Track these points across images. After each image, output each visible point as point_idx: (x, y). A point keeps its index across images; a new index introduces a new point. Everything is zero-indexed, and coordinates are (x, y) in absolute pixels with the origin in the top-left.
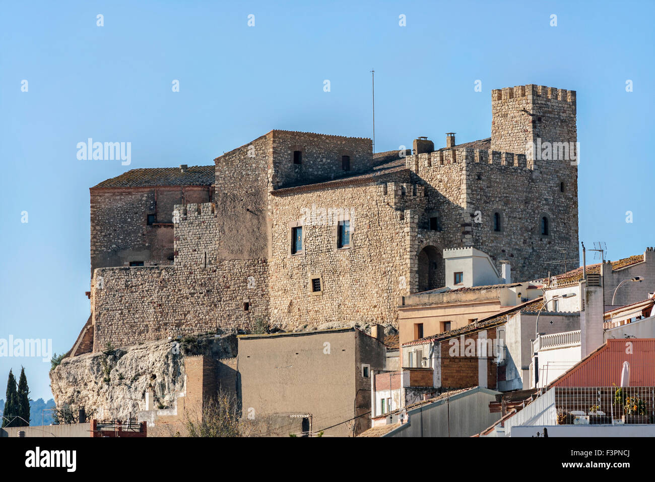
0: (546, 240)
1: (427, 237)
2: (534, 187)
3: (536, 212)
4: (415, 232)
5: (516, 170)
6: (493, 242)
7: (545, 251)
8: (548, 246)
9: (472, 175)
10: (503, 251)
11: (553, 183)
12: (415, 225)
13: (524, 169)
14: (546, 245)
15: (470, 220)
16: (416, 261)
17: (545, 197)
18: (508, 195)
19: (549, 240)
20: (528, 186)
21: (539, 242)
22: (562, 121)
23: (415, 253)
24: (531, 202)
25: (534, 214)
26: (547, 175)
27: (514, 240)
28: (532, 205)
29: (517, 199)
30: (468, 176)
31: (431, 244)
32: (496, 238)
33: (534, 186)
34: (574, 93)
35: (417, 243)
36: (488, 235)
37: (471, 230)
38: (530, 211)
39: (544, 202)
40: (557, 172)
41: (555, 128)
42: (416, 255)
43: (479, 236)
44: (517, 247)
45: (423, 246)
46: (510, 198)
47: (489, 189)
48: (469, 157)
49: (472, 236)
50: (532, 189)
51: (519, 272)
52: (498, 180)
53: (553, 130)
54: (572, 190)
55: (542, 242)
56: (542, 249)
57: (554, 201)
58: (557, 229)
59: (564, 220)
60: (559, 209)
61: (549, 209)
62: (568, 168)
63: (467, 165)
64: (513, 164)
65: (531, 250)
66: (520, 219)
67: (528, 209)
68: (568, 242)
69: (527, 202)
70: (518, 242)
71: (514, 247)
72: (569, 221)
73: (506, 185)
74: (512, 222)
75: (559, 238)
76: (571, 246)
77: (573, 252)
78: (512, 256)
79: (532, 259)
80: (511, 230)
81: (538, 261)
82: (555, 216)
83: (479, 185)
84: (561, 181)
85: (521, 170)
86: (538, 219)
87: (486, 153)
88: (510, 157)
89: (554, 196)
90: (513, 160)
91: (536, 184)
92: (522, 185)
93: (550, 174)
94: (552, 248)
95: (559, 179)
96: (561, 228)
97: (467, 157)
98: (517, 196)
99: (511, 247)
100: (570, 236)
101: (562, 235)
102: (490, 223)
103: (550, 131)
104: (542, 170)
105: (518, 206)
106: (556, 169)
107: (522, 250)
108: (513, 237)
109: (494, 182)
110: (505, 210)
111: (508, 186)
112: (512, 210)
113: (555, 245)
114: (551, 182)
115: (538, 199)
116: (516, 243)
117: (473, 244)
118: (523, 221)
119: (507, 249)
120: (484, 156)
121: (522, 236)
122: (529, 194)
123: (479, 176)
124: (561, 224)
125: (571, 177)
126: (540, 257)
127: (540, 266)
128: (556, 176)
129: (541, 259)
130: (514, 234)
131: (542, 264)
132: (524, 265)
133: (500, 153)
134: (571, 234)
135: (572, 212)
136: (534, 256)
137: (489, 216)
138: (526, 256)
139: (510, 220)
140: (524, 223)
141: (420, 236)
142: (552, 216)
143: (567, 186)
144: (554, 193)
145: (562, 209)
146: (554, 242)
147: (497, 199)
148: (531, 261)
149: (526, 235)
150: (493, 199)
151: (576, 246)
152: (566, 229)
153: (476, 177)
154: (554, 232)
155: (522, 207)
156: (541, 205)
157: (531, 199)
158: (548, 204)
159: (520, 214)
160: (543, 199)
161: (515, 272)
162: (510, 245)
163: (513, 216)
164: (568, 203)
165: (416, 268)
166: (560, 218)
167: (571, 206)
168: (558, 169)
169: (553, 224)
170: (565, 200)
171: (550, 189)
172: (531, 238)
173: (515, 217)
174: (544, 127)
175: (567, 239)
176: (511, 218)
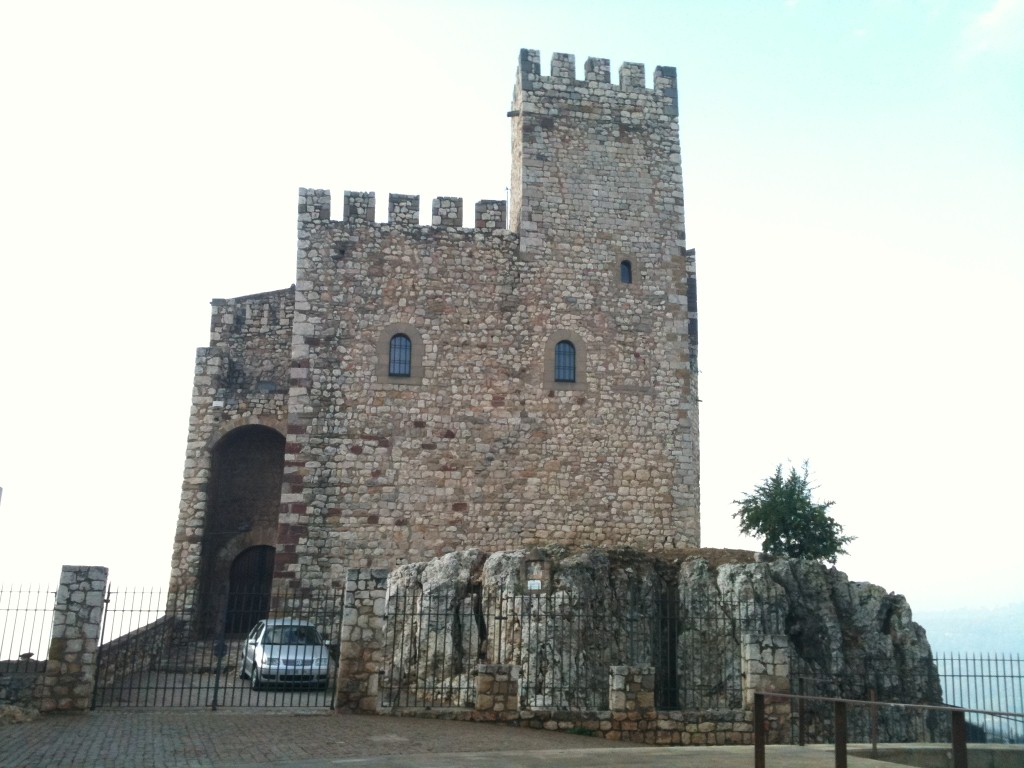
0: (569, 393)
1: (243, 405)
2: (526, 272)
3: (538, 329)
4: (206, 395)
5: (468, 236)
6: (383, 404)
7: (564, 421)
8: (575, 407)
9: (317, 249)
10: (420, 424)
11: (598, 260)
12: (207, 380)
13: (497, 232)
14: (568, 406)
15: (304, 354)
16: (204, 463)
17: (566, 294)
18: (440, 293)
19: (578, 394)
20: (511, 270)
21: (546, 401)
22: (624, 128)
23: (203, 444)
24: (521, 307)
25: (530, 336)
26: (572, 244)
27: (458, 397)
28: (524, 315)
29: (475, 302)
30: (307, 250)
31: (254, 421)
32: (394, 395)
33: (526, 269)
34: (667, 73)
35: (211, 422)
36: (366, 386)
37: (304, 376)
38: (518, 328)
39: (562, 305)
40: (610, 238)
41: (602, 142)
42: (205, 448)
43: (332, 390)
44: (470, 414)
45: (227, 427)
46: (448, 300)
47: (376, 279)
48: (311, 209)
49: (309, 390)
50: (522, 275)
51: (470, 473)
52: (406, 259)
53: (594, 147)
54: (662, 278)
55: (552, 400)
56: (554, 415)
57: (595, 304)
58: (607, 368)
59: (635, 347)
60: (615, 322)
61: (580, 323)
62: (646, 229)
63: (304, 226)
64: (458, 222)
65: (515, 420)
66: (483, 346)
67: (509, 323)
68: (647, 398)
69: (506, 308)
70: (474, 402)
71: (459, 413)
72: (653, 348)
73: (433, 270)
74: (455, 353)
75: (616, 388)
76: (657, 408)
77: (667, 421)
78: (450, 435)
79: (517, 442)
80: (448, 374)
81: (541, 444)
82: (599, 338)
83: (342, 271)
84: (621, 258)
85: (487, 235)
86: (541, 346)
87: (368, 199)
88: (448, 208)
89: (597, 292)
90: (459, 214)
91: (530, 264)
92: (490, 269)
93: (581, 241)
94: (588, 412)
95: (613, 253)
96: (624, 365)
97: (303, 209)
98: (472, 295)
99: (449, 414)
100: (656, 383)
101: (628, 381)
102: (375, 359)
103: (585, 148)
104: (552, 232)
105: (478, 316)
106: (605, 230)
107: (485, 420)
108: (455, 389)
109: (394, 264)
110: (428, 328)
111: (442, 272)
112: (457, 327)
113: (602, 406)
114: (585, 260)
115: (540, 299)
116: (467, 405)
117: (310, 409)
118: (494, 353)
119: (432, 419)
120: (360, 204)
121: (489, 388)
122: (513, 289)
123: (343, 251)
124: (621, 357)
125: (659, 249)
126: (546, 436)
127: (546, 456)
128: (603, 246)
129: (549, 441)
130: (459, 382)
131: (555, 453)
132: (490, 455)
133: (417, 199)
134: (659, 378)
135: (665, 328)
136: (526, 432)
137: (372, 342)
138: (498, 434)
139: (447, 351)
140: (496, 356)
141: (220, 404)
142: (590, 337)
143: (645, 269)
144: (596, 286)
145: (626, 320)
146: (598, 399)
147: (403, 302)
148: (516, 446)
149: (503, 384)
150: (386, 303)
151: (677, 408)
152: (641, 367)
153: (333, 253)
154: (599, 376)
155: (490, 319)
156: (553, 313)
157: (519, 301)
158: (577, 311)
159: (483, 334)
160: (557, 299)
161: (457, 474)
162: (443, 409)
163: (458, 341)
164: (649, 307)
165: (200, 479)
166: (619, 342)
167: (659, 315)
168: (611, 232)
169: (594, 357)
170: (638, 301)
171: (583, 275)
172: (518, 392)
173: (465, 344)
174: (563, 140)
175: (645, 391)
176: (449, 346)
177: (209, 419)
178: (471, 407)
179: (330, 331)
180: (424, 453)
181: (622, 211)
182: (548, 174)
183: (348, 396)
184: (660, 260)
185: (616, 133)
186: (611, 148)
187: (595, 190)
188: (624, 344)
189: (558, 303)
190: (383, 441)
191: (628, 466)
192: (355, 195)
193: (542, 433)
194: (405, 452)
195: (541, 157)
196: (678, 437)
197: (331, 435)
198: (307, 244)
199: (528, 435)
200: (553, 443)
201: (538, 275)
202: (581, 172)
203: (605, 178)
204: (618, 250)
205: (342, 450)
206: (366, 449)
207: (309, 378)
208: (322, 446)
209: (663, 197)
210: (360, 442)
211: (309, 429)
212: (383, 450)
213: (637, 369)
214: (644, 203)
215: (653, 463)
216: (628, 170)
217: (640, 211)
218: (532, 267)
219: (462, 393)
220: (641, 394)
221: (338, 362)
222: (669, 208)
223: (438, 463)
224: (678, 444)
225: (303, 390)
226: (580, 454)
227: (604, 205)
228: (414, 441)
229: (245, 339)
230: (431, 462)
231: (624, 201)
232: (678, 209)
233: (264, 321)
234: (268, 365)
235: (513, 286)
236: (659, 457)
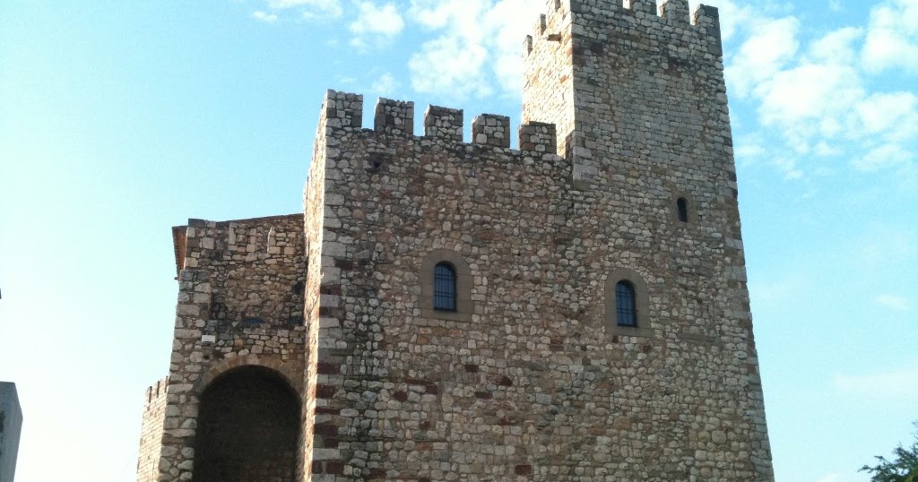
0: (634, 340)
1: (240, 342)
2: (581, 202)
3: (595, 265)
4: (194, 327)
5: (516, 159)
6: (428, 342)
7: (631, 371)
8: (641, 356)
9: (348, 160)
10: (472, 368)
11: (653, 196)
12: (195, 310)
13: (547, 157)
14: (634, 353)
15: (335, 278)
16: (191, 411)
17: (623, 229)
18: (488, 218)
19: (642, 340)
20: (563, 199)
21: (609, 347)
22: (673, 62)
23: (190, 387)
24: (576, 241)
25: (587, 273)
26: (627, 176)
27: (513, 338)
28: (580, 249)
29: (527, 231)
30: (337, 160)
31: (254, 361)
32: (441, 332)
33: (581, 198)
34: (710, 12)
35: (199, 360)
36: (408, 320)
37: (336, 305)
38: (573, 263)
39: (620, 241)
40: (664, 172)
41: (651, 74)
42: (192, 392)
43: (369, 323)
44: (527, 358)
45: (220, 367)
46: (497, 227)
47: (416, 198)
48: (342, 114)
49: (341, 322)
50: (576, 205)
51: (532, 429)
52: (449, 178)
53: (644, 77)
54: (718, 219)
55: (617, 346)
56: (619, 364)
57: (654, 243)
58: (670, 312)
59: (697, 292)
60: (676, 263)
61: (640, 262)
62: (699, 167)
63: (333, 133)
64: (505, 142)
65: (577, 368)
66: (537, 282)
67: (564, 257)
68: (714, 349)
69: (560, 240)
70: (530, 345)
71: (515, 357)
72: (715, 295)
73: (480, 193)
74: (508, 288)
75: (682, 336)
76: (726, 361)
77: (737, 376)
78: (507, 382)
79: (582, 393)
80: (500, 311)
81: (608, 396)
82: (660, 280)
83: (378, 187)
84: (678, 195)
85: (537, 159)
86: (600, 285)
87: (407, 108)
88: (493, 126)
89: (655, 229)
90: (507, 133)
91: (586, 193)
92: (541, 197)
93: (636, 174)
94: (655, 362)
95: (669, 189)
96: (688, 310)
97: (331, 114)
98: (523, 223)
99: (504, 358)
100: (722, 333)
101: (693, 329)
102: (418, 289)
103: (635, 77)
104: (606, 161)
105: (529, 248)
106: (659, 165)
107: (544, 366)
108: (508, 329)
109: (437, 183)
110: (476, 257)
111: (490, 195)
112: (507, 258)
113: (670, 355)
114: (641, 194)
115: (597, 232)
116: (523, 348)
117: (344, 345)
118: (549, 290)
119: (485, 363)
120: (395, 114)
121: (545, 329)
122: (567, 220)
123: (378, 164)
124: (684, 302)
125: (714, 188)
126: (612, 388)
127: (615, 411)
128: (658, 181)
129: (616, 393)
130: (513, 321)
131: (623, 407)
132: (552, 407)
133: (460, 113)
134: (725, 328)
135: (725, 274)
136: (591, 382)
137: (413, 269)
138: (559, 383)
139: (498, 285)
140: (551, 294)
141: (212, 339)
142: (651, 279)
143: (702, 209)
144: (655, 222)
145: (687, 262)
146: (665, 347)
147: (447, 226)
148: (581, 398)
149: (561, 326)
150: (428, 225)
151: (745, 361)
152: (705, 315)
153: (366, 165)
154: (663, 321)
155: (542, 252)
156: (611, 249)
157: (574, 234)
158: (636, 249)
159: (537, 269)
160: (614, 234)
161: (517, 429)
162: (497, 351)
163: (509, 274)
164: (708, 249)
165: (186, 430)
166: (681, 285)
167: (719, 259)
168: (665, 166)
169: (657, 300)
170: (696, 242)
171: (640, 209)
172: (578, 336)
173: (517, 278)
174: (613, 67)
175: (711, 341)
176: (500, 279)
177: (197, 356)
178: (527, 350)
179: (365, 254)
180: (479, 402)
181: (675, 145)
182: (600, 100)
183: (387, 331)
184: (715, 200)
185: (665, 66)
186: (662, 80)
187: (647, 121)
188: (686, 288)
189: (616, 238)
190: (432, 389)
191: (702, 425)
192: (391, 103)
193: (608, 384)
194: (457, 401)
195: (591, 82)
196: (750, 395)
197: (370, 378)
198: (337, 153)
199: (593, 386)
200: (620, 396)
201: (595, 206)
202: (632, 101)
203: (656, 110)
204: (673, 186)
205: (384, 395)
206: (412, 396)
207: (341, 308)
208: (359, 390)
209: (713, 136)
210: (404, 387)
211: (343, 368)
212: (430, 397)
213: (701, 317)
214: (695, 139)
215: (728, 423)
216: (678, 104)
217: (692, 147)
218: (588, 197)
219: (518, 335)
220: (708, 344)
221: (375, 290)
222: (719, 147)
223: (495, 415)
224: (751, 402)
225: (335, 322)
226: (650, 410)
227: (657, 138)
228: (467, 388)
229: (228, 267)
230: (487, 414)
231: (676, 136)
232: (727, 149)
233: (251, 248)
234: (255, 299)
235: (567, 216)
236: (734, 417)
